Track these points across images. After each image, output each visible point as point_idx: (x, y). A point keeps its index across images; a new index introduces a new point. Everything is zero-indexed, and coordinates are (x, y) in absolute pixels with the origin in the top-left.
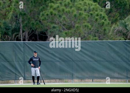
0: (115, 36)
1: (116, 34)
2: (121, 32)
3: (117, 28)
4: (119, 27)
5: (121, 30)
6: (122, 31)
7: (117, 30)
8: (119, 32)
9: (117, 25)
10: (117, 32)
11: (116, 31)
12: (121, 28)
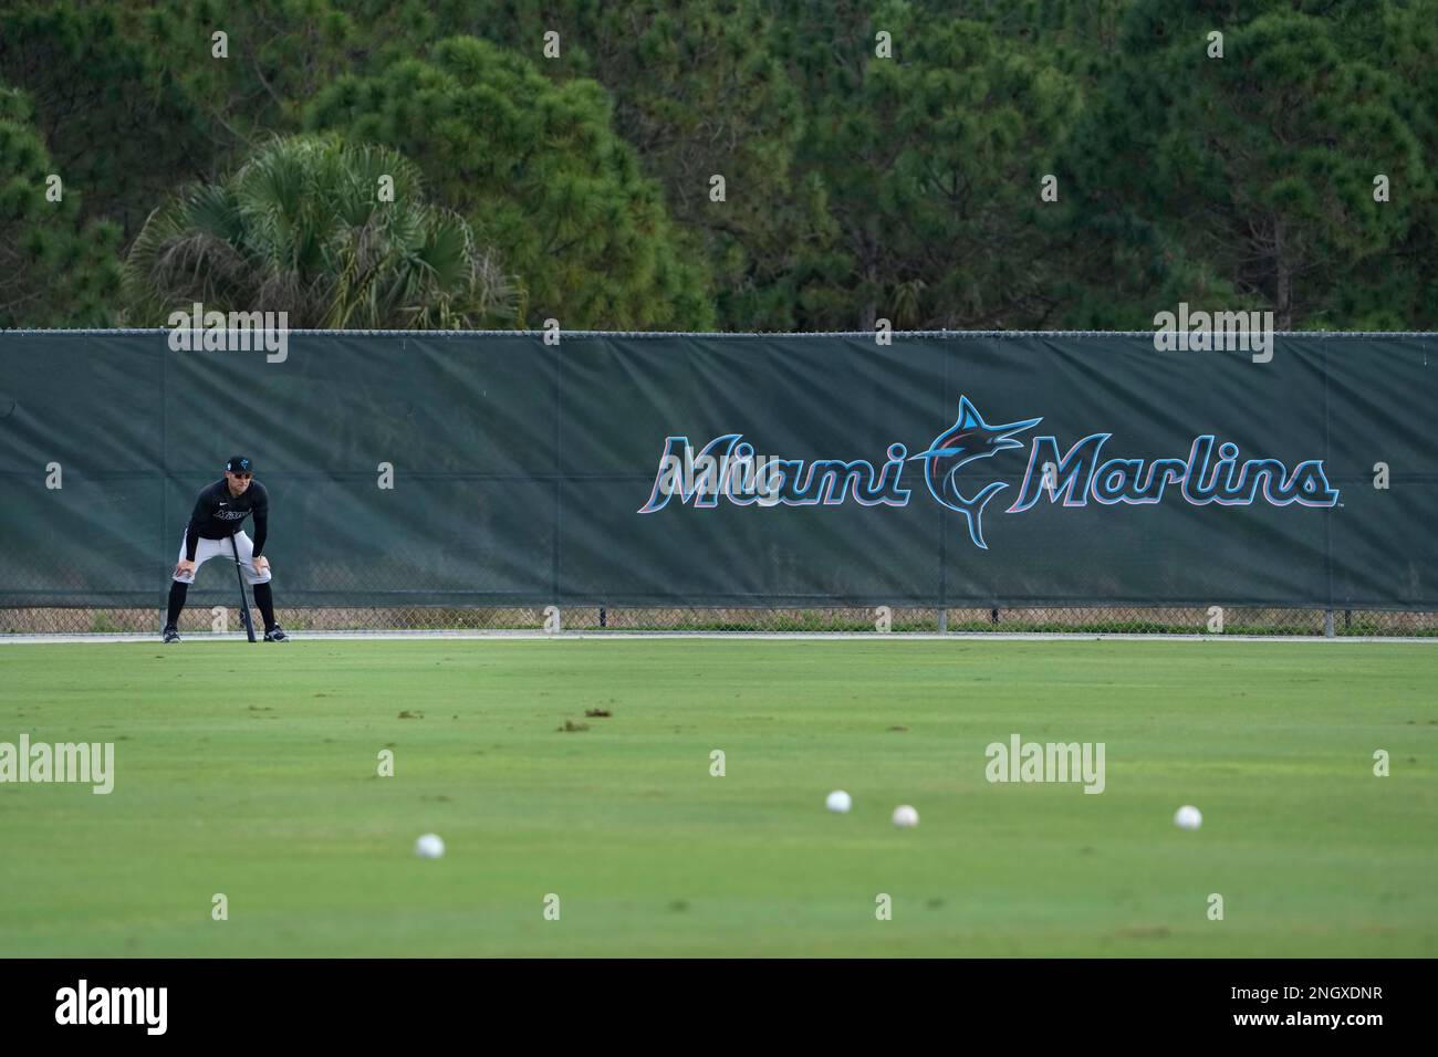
0: (159, 300)
1: (171, 285)
2: (203, 273)
3: (176, 239)
4: (190, 235)
5: (205, 259)
6: (212, 260)
7: (178, 257)
8: (191, 268)
9: (176, 219)
10: (176, 269)
11: (167, 258)
12: (201, 240)
